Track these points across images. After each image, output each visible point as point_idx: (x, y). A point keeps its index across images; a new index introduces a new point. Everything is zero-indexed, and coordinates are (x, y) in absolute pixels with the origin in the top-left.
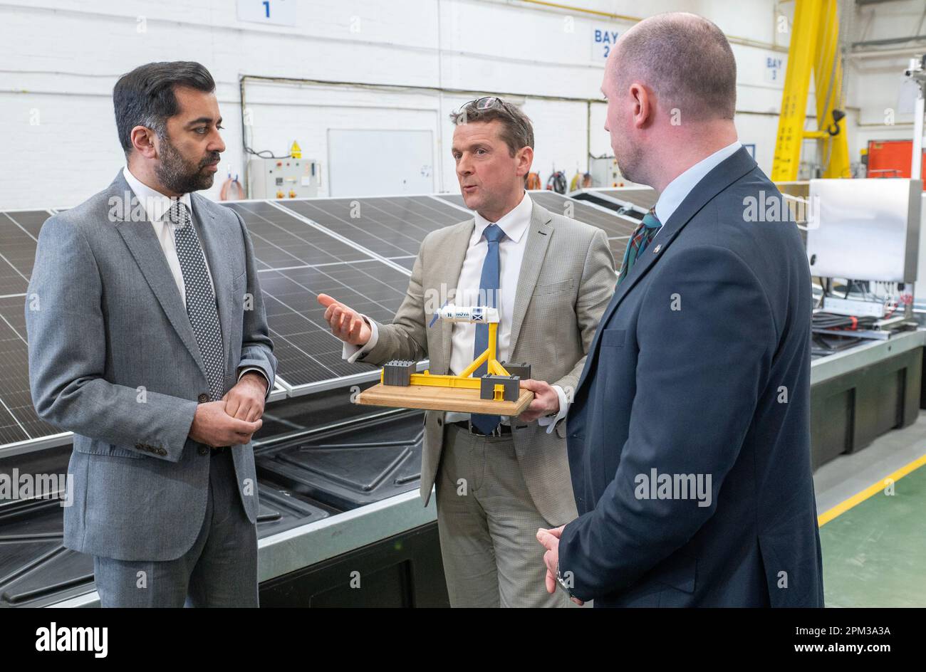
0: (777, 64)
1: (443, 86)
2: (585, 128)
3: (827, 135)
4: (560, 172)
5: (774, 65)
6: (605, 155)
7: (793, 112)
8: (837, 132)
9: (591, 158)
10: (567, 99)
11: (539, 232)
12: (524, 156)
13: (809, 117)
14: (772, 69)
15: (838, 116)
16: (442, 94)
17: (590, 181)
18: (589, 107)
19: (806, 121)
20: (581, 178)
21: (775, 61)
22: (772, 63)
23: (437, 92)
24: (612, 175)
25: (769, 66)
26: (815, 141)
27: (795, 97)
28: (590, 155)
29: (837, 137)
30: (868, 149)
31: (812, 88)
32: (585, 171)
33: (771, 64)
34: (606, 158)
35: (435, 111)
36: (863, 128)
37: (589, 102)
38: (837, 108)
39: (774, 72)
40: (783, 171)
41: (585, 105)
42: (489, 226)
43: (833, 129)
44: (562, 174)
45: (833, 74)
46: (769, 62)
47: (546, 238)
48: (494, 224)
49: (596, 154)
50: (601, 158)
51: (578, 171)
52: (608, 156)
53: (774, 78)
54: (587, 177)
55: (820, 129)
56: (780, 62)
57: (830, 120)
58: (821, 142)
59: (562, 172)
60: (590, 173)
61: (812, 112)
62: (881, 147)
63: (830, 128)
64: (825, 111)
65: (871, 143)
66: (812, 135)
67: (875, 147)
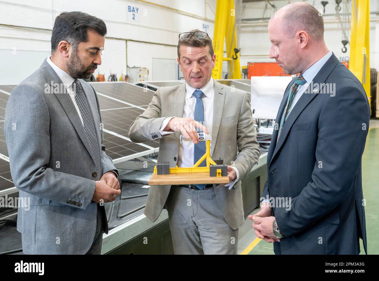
0: (207, 27)
2: (125, 53)
3: (232, 59)
4: (114, 74)
5: (206, 27)
6: (135, 66)
7: (218, 49)
8: (236, 59)
9: (128, 68)
10: (116, 39)
11: (219, 93)
13: (224, 52)
14: (205, 29)
15: (237, 51)
17: (128, 79)
18: (126, 43)
19: (223, 53)
20: (124, 77)
21: (206, 26)
22: (205, 26)
24: (139, 76)
25: (204, 28)
26: (227, 62)
27: (219, 42)
28: (127, 66)
29: (236, 60)
30: (248, 66)
31: (225, 40)
32: (126, 74)
34: (135, 68)
36: (241, 57)
37: (126, 40)
38: (236, 47)
40: (215, 75)
41: (125, 42)
43: (235, 57)
44: (115, 76)
45: (234, 33)
46: (204, 26)
47: (223, 96)
48: (198, 89)
49: (131, 66)
50: (133, 68)
51: (122, 74)
52: (136, 67)
54: (127, 77)
55: (228, 56)
56: (208, 26)
57: (233, 53)
58: (229, 62)
59: (115, 74)
60: (128, 75)
61: (225, 49)
62: (253, 65)
63: (233, 56)
64: (231, 49)
65: (249, 63)
66: (225, 59)
67: (251, 65)
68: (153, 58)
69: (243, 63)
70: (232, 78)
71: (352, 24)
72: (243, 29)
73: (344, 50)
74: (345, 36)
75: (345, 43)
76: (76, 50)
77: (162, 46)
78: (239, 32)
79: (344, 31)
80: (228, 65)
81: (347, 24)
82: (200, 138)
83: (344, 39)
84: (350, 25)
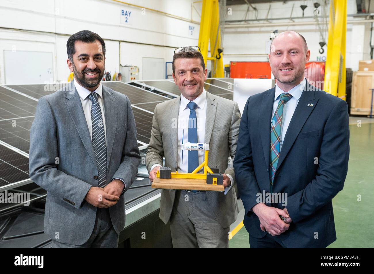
0: (193, 28)
1: (57, 32)
2: (118, 53)
3: (215, 59)
4: (108, 72)
6: (127, 65)
7: (203, 49)
8: (219, 58)
9: (121, 66)
10: (111, 40)
11: (211, 104)
13: (209, 51)
14: (191, 30)
15: (220, 51)
16: (57, 36)
18: (120, 44)
19: (208, 53)
20: (117, 75)
21: (192, 27)
23: (54, 34)
24: (130, 74)
26: (211, 61)
27: (204, 43)
28: (120, 65)
29: (219, 60)
30: (230, 65)
31: (209, 40)
32: (119, 72)
33: (191, 28)
34: (127, 66)
35: (54, 43)
36: (224, 56)
37: (120, 42)
38: (220, 48)
41: (118, 43)
42: (190, 103)
43: (218, 57)
44: (110, 73)
45: (217, 35)
46: (190, 28)
47: (215, 107)
48: (191, 101)
49: (123, 65)
50: (125, 66)
51: (115, 72)
52: (128, 65)
53: (192, 34)
54: (120, 75)
55: (212, 56)
56: (194, 28)
57: (216, 53)
58: (213, 61)
60: (121, 73)
61: (209, 49)
62: (235, 64)
63: (217, 56)
64: (214, 49)
65: (231, 62)
66: (209, 59)
67: (233, 64)
68: (143, 57)
69: (225, 61)
70: (216, 77)
71: (329, 26)
72: (226, 30)
73: (321, 51)
74: (323, 38)
75: (322, 44)
77: (151, 47)
78: (223, 33)
79: (321, 31)
80: (212, 64)
81: (325, 26)
83: (321, 41)
84: (327, 27)
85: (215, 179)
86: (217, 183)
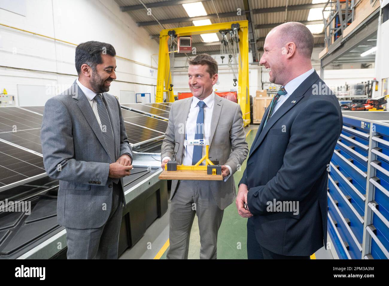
1: (58, 72)
3: (169, 91)
7: (160, 85)
11: (218, 105)
12: (215, 77)
13: (164, 87)
14: (151, 73)
15: (172, 86)
16: (58, 75)
23: (56, 74)
27: (161, 80)
29: (171, 91)
30: (177, 95)
31: (164, 80)
33: (151, 72)
35: (56, 80)
36: (174, 89)
38: (171, 84)
39: (152, 74)
40: (159, 100)
42: (200, 102)
43: (171, 89)
45: (169, 75)
47: (220, 107)
53: (152, 75)
55: (167, 89)
56: (153, 71)
57: (169, 87)
58: (167, 92)
61: (164, 85)
62: (181, 94)
63: (169, 89)
64: (168, 85)
65: (179, 93)
66: (165, 91)
67: (180, 94)
68: (121, 90)
69: (175, 93)
70: (169, 102)
71: (239, 70)
72: (175, 73)
73: (235, 85)
74: (235, 77)
75: (235, 80)
76: (96, 70)
77: (126, 83)
78: (173, 75)
79: (234, 74)
80: (166, 95)
81: (236, 70)
82: (200, 144)
83: (234, 78)
84: (238, 70)
85: (214, 170)
86: (216, 173)
